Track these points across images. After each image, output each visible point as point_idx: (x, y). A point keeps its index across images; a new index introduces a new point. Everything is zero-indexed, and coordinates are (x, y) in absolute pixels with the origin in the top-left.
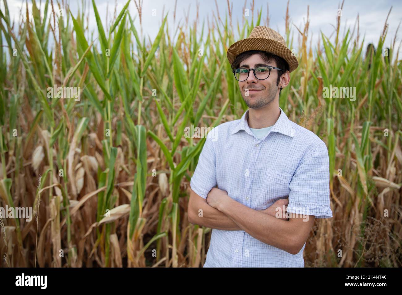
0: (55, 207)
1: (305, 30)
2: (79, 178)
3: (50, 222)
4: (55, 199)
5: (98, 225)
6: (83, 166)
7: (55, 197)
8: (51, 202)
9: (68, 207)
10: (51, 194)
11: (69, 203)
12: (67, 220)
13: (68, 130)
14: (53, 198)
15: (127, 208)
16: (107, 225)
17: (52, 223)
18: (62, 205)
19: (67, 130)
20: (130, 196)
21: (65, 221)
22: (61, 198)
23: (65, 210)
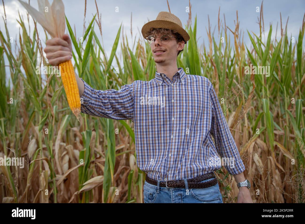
0: (44, 179)
1: (236, 30)
2: (65, 163)
3: (41, 191)
4: (44, 172)
5: (79, 193)
6: (67, 153)
7: (44, 171)
8: (41, 175)
9: (54, 179)
10: (41, 169)
11: (55, 176)
12: (54, 190)
13: (53, 117)
14: (42, 172)
15: (101, 179)
16: (86, 192)
17: (42, 192)
18: (50, 178)
19: (51, 117)
20: (103, 168)
21: (52, 191)
22: (49, 172)
23: (52, 182)
